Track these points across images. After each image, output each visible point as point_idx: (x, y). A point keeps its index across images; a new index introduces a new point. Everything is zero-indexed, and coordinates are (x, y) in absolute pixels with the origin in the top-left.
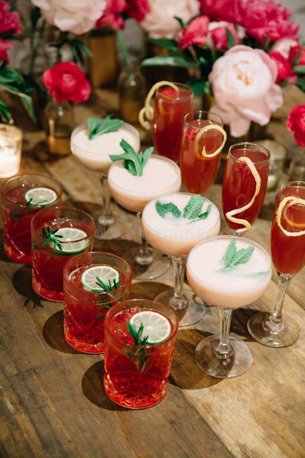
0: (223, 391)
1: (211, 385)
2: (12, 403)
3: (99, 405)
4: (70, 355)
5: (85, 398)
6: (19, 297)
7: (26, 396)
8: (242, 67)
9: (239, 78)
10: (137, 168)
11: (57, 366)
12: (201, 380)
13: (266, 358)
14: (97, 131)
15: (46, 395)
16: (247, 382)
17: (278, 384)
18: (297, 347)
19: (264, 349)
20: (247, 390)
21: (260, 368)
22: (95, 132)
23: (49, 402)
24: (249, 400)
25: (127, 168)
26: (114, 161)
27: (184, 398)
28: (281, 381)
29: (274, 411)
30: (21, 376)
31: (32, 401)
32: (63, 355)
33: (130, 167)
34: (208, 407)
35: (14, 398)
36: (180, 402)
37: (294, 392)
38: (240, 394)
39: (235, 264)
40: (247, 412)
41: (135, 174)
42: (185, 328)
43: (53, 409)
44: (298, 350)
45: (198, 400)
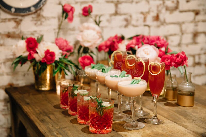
0: (132, 132)
1: (128, 131)
2: (56, 133)
3: (87, 133)
4: (79, 125)
5: (82, 132)
6: (63, 115)
7: (61, 132)
8: (146, 50)
9: (145, 53)
10: (106, 72)
11: (74, 127)
12: (125, 130)
13: (150, 126)
16: (141, 130)
17: (153, 131)
18: (162, 125)
20: (141, 132)
21: (147, 128)
22: (93, 67)
23: (69, 133)
24: (141, 134)
25: (103, 72)
27: (118, 134)
28: (154, 130)
29: (150, 136)
30: (60, 128)
31: (63, 133)
32: (76, 125)
33: (103, 71)
34: (126, 135)
35: (57, 132)
36: (116, 134)
37: (159, 132)
38: (138, 133)
40: (140, 136)
41: (105, 73)
42: (122, 121)
43: (70, 134)
45: (123, 134)
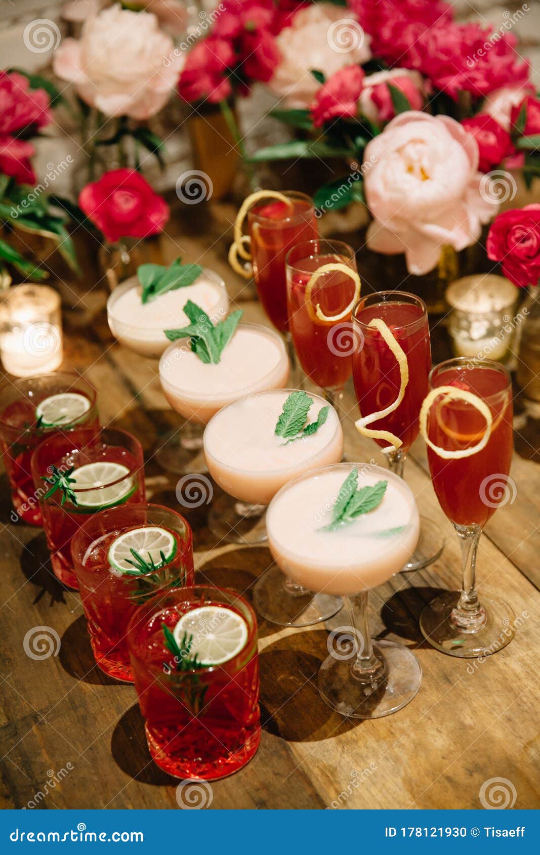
0: (361, 743)
1: (340, 732)
3: (137, 777)
4: (100, 687)
5: (114, 763)
6: (26, 584)
7: (15, 765)
8: (411, 151)
9: (410, 169)
10: (209, 350)
11: (75, 708)
12: (324, 722)
13: (447, 679)
14: (157, 288)
15: (49, 762)
16: (406, 724)
17: (463, 727)
18: (508, 655)
19: (446, 661)
20: (403, 740)
21: (433, 697)
22: (152, 290)
24: (405, 757)
25: (194, 349)
26: (173, 340)
27: (289, 758)
28: (468, 721)
29: (449, 779)
30: (12, 727)
32: (88, 687)
33: (199, 348)
34: (330, 773)
36: (280, 765)
37: (490, 740)
38: (391, 747)
39: (354, 515)
40: (399, 780)
41: (207, 361)
42: (309, 629)
43: (57, 788)
44: (508, 660)
45: (314, 762)
